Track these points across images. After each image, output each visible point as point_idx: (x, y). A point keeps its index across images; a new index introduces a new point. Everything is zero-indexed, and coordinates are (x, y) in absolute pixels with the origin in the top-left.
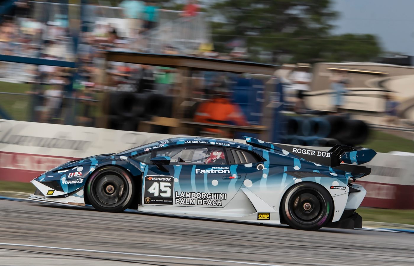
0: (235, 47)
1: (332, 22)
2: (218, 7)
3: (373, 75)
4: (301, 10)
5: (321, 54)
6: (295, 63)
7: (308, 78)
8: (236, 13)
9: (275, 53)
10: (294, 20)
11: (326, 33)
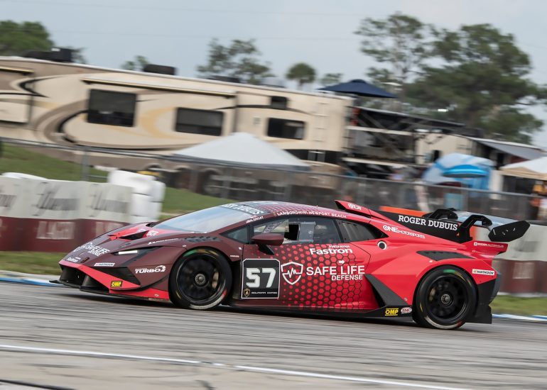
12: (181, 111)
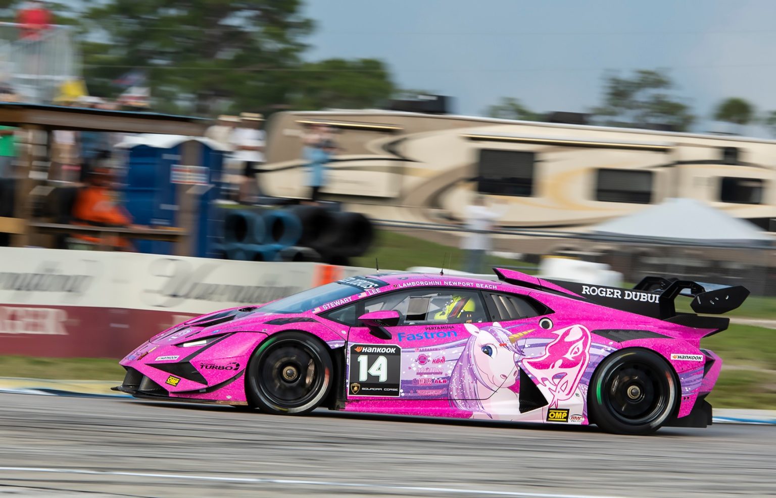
0: (130, 86)
1: (302, 39)
2: (97, 15)
3: (378, 132)
4: (249, 18)
5: (288, 95)
6: (236, 114)
7: (260, 140)
8: (130, 25)
9: (202, 97)
10: (235, 36)
11: (295, 58)
12: (602, 173)
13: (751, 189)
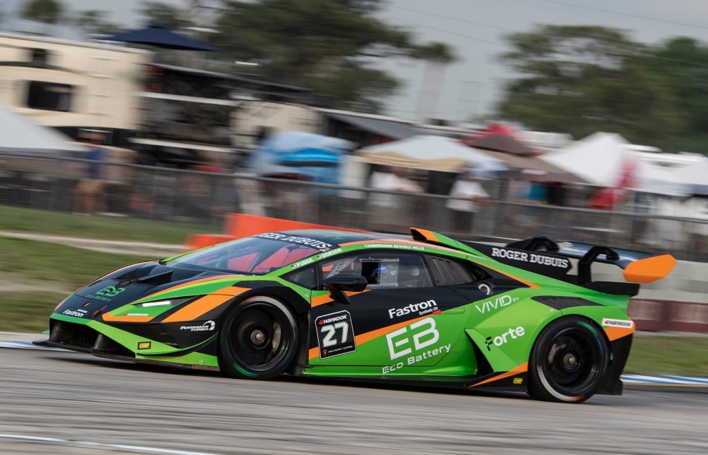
13: (58, 95)
